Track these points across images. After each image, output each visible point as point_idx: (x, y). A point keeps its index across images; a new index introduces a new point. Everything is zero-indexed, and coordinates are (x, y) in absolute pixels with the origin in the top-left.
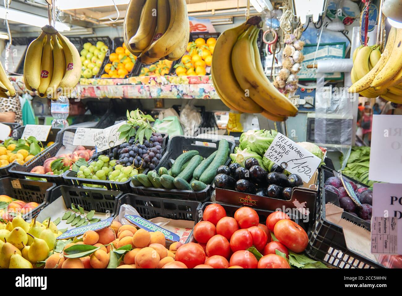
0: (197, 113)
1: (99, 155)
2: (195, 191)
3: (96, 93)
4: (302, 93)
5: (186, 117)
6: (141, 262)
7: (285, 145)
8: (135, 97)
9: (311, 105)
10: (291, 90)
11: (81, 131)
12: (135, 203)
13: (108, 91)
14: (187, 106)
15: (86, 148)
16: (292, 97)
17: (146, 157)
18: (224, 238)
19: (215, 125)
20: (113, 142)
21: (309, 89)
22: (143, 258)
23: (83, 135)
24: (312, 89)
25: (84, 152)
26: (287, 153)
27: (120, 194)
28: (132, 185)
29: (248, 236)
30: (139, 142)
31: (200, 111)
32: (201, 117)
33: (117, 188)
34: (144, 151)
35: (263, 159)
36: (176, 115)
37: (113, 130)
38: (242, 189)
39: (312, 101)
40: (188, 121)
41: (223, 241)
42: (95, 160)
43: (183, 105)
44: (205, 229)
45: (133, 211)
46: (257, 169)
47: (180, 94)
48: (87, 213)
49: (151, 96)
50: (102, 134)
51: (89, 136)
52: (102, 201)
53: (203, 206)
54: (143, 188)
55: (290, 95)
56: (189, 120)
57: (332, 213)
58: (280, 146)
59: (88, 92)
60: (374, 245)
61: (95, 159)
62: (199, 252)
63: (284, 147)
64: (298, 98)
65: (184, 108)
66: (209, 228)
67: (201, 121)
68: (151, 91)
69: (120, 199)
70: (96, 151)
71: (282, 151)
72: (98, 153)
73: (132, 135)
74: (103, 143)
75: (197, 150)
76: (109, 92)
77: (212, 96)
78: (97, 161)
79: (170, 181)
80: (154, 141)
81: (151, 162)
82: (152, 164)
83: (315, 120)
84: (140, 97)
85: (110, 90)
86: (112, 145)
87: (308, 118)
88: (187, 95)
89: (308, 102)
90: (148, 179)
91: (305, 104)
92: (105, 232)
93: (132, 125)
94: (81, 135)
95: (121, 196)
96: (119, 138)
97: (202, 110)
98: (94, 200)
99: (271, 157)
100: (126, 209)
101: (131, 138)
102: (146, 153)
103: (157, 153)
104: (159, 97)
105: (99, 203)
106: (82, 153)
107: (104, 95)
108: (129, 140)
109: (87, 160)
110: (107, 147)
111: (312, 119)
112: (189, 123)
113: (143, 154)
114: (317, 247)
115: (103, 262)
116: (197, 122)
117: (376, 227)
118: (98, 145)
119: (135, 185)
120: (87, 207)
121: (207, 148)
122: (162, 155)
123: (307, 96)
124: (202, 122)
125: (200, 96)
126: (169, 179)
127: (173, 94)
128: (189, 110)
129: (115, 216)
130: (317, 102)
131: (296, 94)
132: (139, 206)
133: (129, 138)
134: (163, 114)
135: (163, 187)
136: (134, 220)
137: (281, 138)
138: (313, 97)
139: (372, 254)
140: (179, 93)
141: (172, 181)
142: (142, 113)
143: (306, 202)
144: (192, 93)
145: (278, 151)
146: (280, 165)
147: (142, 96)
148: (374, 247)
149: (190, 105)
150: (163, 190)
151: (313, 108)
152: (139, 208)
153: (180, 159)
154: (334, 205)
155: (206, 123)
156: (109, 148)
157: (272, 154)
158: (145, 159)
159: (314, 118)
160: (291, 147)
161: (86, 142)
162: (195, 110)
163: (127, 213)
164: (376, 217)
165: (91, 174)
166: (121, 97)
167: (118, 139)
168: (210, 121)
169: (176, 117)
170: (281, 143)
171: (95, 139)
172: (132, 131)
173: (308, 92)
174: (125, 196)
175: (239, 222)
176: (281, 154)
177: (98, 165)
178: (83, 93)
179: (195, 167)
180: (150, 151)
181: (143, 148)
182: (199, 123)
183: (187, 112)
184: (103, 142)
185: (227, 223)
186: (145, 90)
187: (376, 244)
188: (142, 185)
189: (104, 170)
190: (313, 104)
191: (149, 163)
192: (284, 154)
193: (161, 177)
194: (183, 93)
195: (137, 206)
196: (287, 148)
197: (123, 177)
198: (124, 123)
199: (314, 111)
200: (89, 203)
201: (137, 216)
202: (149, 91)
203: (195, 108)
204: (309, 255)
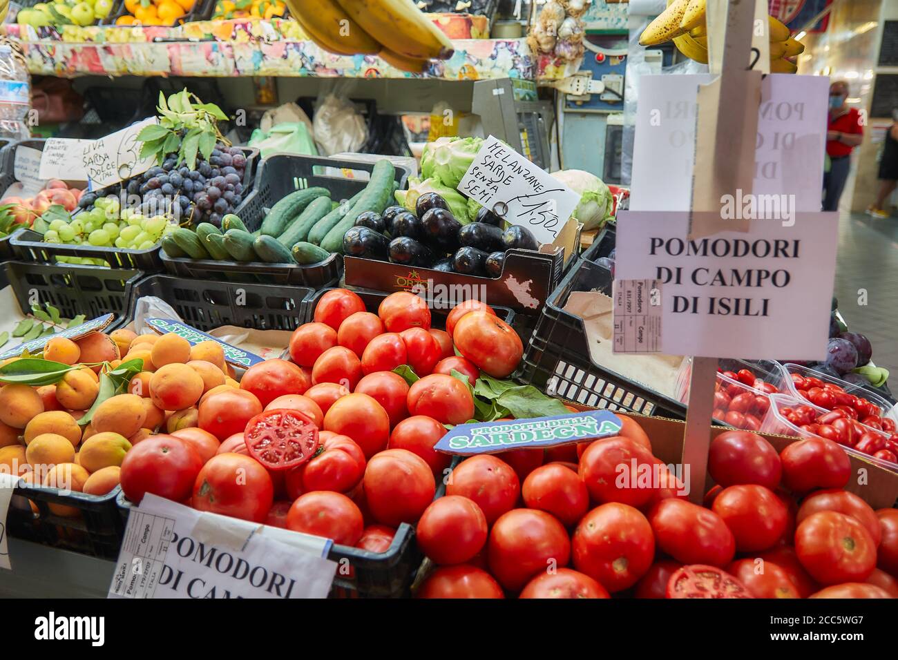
0: (356, 117)
1: (95, 198)
2: (301, 264)
3: (103, 63)
4: (598, 66)
5: (327, 124)
6: (160, 389)
7: (502, 163)
8: (198, 73)
9: (617, 94)
10: (568, 56)
11: (58, 145)
12: (173, 296)
13: (133, 58)
14: (331, 98)
15: (71, 185)
16: (573, 76)
17: (201, 199)
18: (348, 351)
19: (403, 150)
20: (127, 166)
21: (615, 57)
22: (163, 381)
23: (62, 156)
24: (620, 57)
25: (62, 192)
26: (507, 181)
27: (138, 276)
28: (164, 255)
29: (397, 345)
30: (186, 165)
31: (365, 111)
32: (365, 127)
33: (133, 265)
34: (198, 184)
35: (469, 204)
36: (303, 120)
37: (125, 140)
38: (402, 258)
39: (619, 86)
40: (333, 136)
41: (346, 358)
42: (88, 208)
43: (320, 97)
44: (314, 338)
45: (166, 311)
46: (439, 216)
47: (308, 66)
48: (68, 322)
49: (238, 71)
50: (101, 147)
51: (75, 157)
52: (101, 294)
53: (317, 295)
54: (187, 261)
55: (569, 70)
56: (336, 132)
57: (599, 312)
58: (491, 165)
59: (83, 61)
60: (618, 337)
61: (87, 206)
62: (289, 375)
63: (500, 167)
64: (586, 79)
65: (323, 102)
66: (323, 336)
67: (366, 137)
68: (237, 58)
69: (136, 286)
70: (88, 190)
71: (496, 178)
72: (95, 192)
73: (171, 149)
74: (105, 168)
75: (326, 188)
76: (136, 60)
77: (383, 70)
78: (90, 211)
79: (247, 244)
80: (222, 165)
81: (213, 210)
82: (215, 215)
83: (624, 130)
84: (211, 74)
85: (139, 56)
86: (126, 174)
87: (608, 126)
88: (325, 66)
89: (609, 87)
90: (198, 240)
91: (604, 92)
92: (94, 343)
93: (172, 126)
94: (57, 155)
95: (139, 280)
96: (141, 157)
97: (368, 108)
98: (83, 292)
99: (473, 192)
100: (151, 307)
101: (168, 156)
102: (203, 190)
103: (227, 189)
104: (257, 73)
105: (95, 300)
106: (57, 194)
107: (122, 68)
108: (164, 163)
109: (70, 209)
110: (115, 179)
111: (617, 129)
112: (335, 140)
113: (195, 191)
114: (536, 364)
115: (83, 394)
116: (355, 139)
117: (622, 300)
118: (94, 173)
119: (171, 256)
120: (70, 310)
121: (349, 182)
122: (243, 198)
123: (608, 74)
124: (368, 138)
125: (355, 70)
126: (244, 240)
127: (291, 66)
128: (335, 109)
129: (127, 321)
130: (630, 87)
131: (581, 68)
132: (183, 303)
133: (164, 155)
134: (272, 117)
135: (231, 259)
136: (166, 329)
137: (494, 147)
138: (622, 76)
139: (614, 354)
140: (304, 62)
141: (251, 243)
142: (197, 99)
143: (531, 281)
144: (336, 63)
145: (488, 178)
146: (491, 210)
147: (216, 71)
148: (618, 341)
149: (337, 96)
150: (233, 264)
151: (619, 104)
152: (183, 309)
153: (284, 204)
154: (603, 294)
155: (380, 141)
156: (120, 180)
157: (475, 184)
158: (198, 202)
159: (622, 126)
160: (515, 169)
161: (69, 171)
162: (352, 109)
163: (154, 315)
164: (621, 281)
165: (78, 239)
166: (166, 73)
167: (138, 157)
168: (391, 137)
169: (303, 124)
170: (493, 158)
171: (87, 160)
172: (170, 141)
173: (611, 64)
174: (150, 281)
175: (385, 322)
176: (494, 184)
177: (93, 218)
178: (72, 63)
179: (316, 221)
180: (211, 185)
181: (194, 179)
182: (361, 141)
183: (331, 114)
184: (105, 166)
185: (360, 324)
186: (223, 56)
187: (623, 335)
188: (186, 256)
189: (107, 230)
190: (621, 93)
191: (209, 212)
192: (500, 185)
193: (226, 235)
194: (313, 63)
195: (179, 304)
196: (508, 171)
197: (143, 240)
198: (152, 121)
199: (623, 110)
200: (73, 301)
201: (175, 322)
202: (233, 57)
203: (351, 103)
204: (520, 379)
